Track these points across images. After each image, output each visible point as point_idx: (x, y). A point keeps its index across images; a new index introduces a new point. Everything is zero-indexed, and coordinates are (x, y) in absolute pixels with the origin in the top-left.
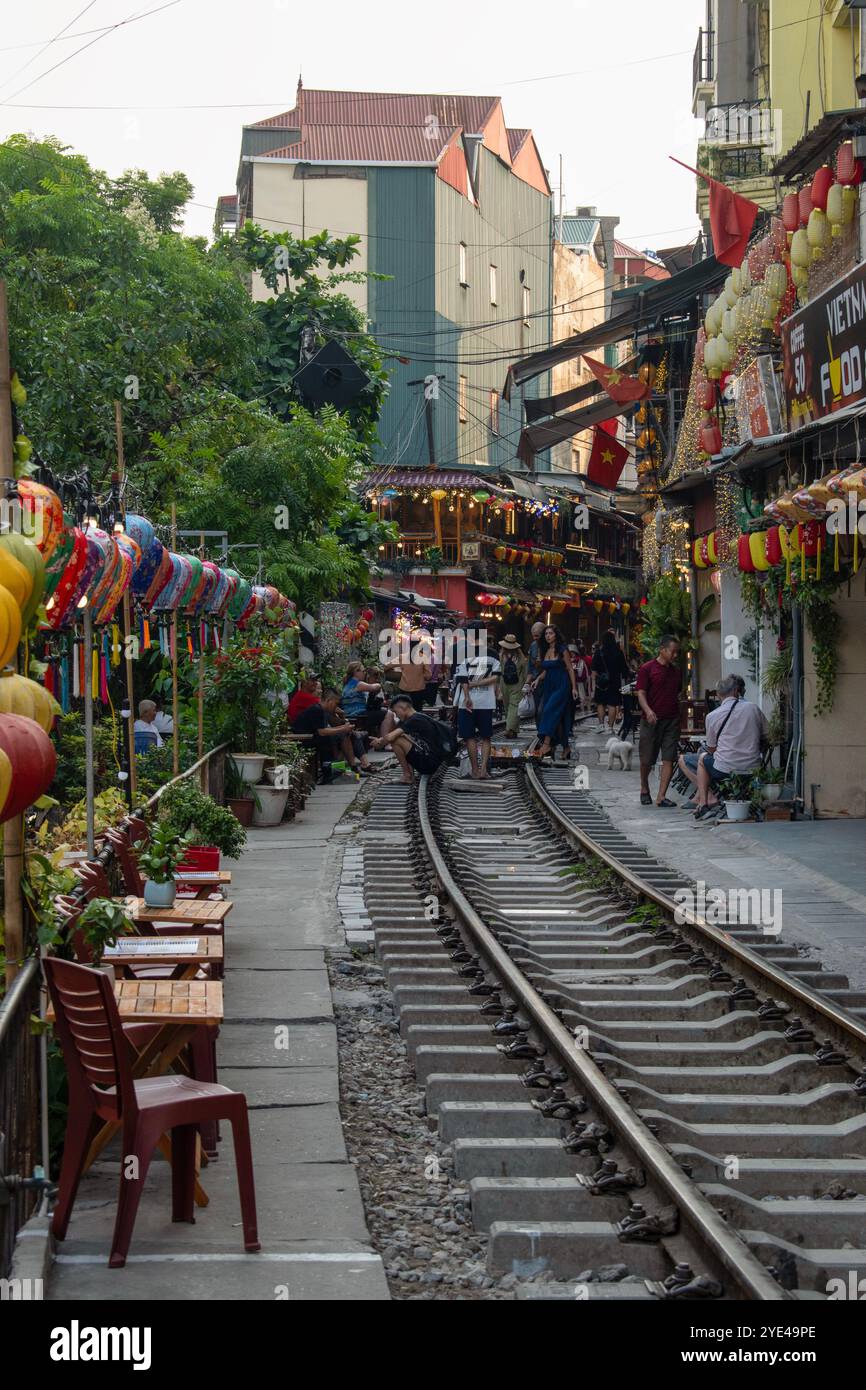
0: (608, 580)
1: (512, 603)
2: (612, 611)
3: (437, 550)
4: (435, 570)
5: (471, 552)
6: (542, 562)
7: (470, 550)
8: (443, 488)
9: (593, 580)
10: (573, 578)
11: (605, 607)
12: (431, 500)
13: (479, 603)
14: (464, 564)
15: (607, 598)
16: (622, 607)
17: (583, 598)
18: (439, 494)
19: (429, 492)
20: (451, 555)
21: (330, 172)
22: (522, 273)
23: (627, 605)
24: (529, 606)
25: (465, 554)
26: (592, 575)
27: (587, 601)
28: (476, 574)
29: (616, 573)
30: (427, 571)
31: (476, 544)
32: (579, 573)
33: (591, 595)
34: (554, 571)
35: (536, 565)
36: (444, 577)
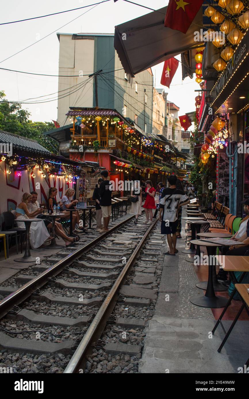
0: (165, 167)
1: (133, 167)
2: (166, 175)
3: (97, 142)
4: (96, 150)
5: (112, 144)
6: (146, 158)
7: (112, 143)
8: (100, 116)
9: (161, 166)
10: (156, 165)
11: (165, 174)
12: (96, 121)
13: (114, 164)
14: (108, 148)
15: (165, 172)
16: (168, 174)
17: (159, 171)
18: (98, 118)
19: (94, 117)
20: (104, 144)
21: (83, 38)
22: (145, 90)
23: (170, 174)
24: (142, 170)
25: (110, 144)
26: (161, 165)
27: (160, 172)
28: (115, 153)
29: (167, 166)
30: (92, 151)
31: (114, 140)
32: (158, 164)
33: (161, 171)
34: (151, 161)
35: (144, 158)
36: (100, 153)
